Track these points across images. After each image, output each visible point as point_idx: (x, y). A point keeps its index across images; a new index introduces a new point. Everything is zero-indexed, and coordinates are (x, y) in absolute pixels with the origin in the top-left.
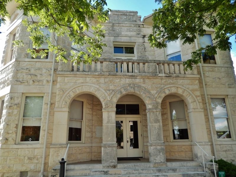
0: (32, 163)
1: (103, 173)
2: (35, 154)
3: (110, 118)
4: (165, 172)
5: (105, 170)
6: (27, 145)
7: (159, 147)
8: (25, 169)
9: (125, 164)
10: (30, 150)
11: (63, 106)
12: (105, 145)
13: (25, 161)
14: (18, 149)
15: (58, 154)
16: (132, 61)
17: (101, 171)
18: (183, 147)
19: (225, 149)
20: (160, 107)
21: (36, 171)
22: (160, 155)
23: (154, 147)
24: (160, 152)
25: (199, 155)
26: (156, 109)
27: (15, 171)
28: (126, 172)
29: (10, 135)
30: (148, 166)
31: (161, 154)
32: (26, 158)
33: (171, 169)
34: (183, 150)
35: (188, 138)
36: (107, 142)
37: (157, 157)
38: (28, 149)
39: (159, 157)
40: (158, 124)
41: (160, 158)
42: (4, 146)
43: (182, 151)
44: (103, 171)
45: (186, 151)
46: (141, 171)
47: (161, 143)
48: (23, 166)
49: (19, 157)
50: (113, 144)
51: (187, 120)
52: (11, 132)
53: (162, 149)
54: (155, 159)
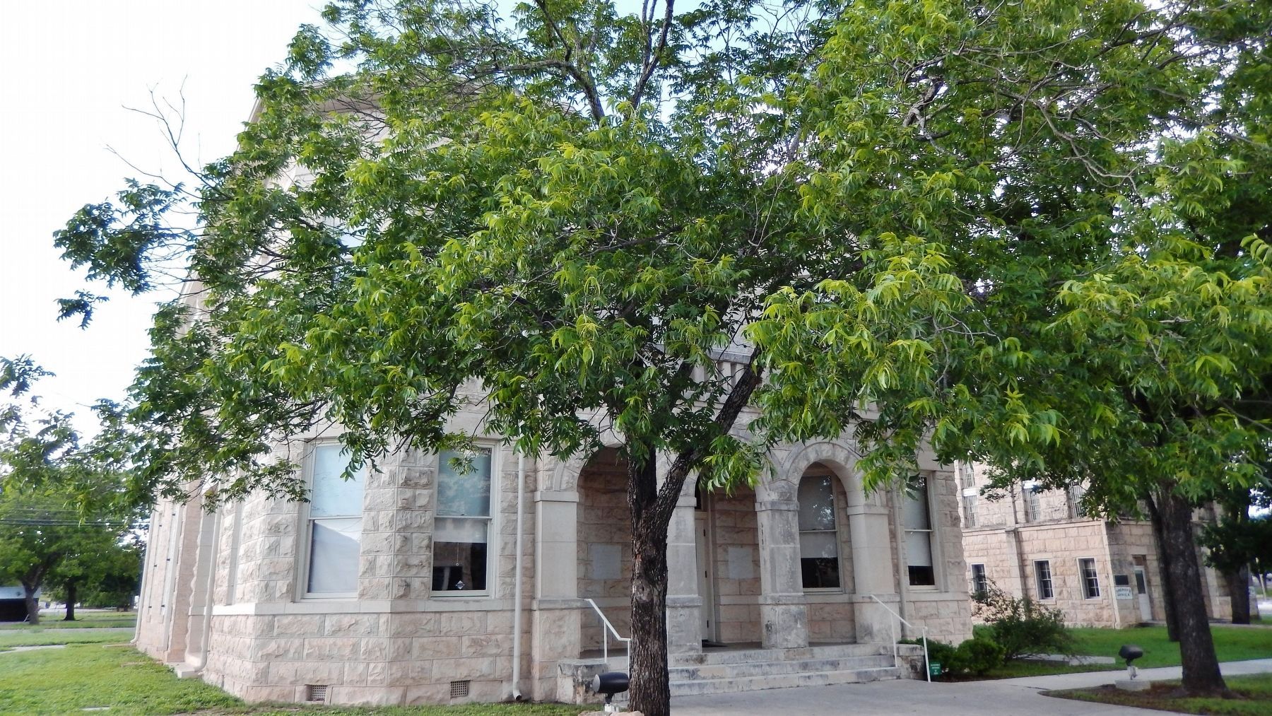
0: (483, 655)
1: (687, 675)
2: (490, 629)
3: (682, 527)
4: (817, 669)
5: (691, 668)
6: (467, 602)
7: (794, 609)
8: (465, 673)
9: (723, 653)
10: (476, 615)
11: (564, 486)
12: (674, 601)
13: (464, 650)
14: (441, 613)
15: (560, 627)
16: (732, 359)
17: (682, 671)
18: (828, 609)
19: (924, 613)
20: (795, 499)
21: (495, 680)
22: (797, 628)
23: (784, 607)
24: (796, 621)
25: (876, 627)
26: (787, 504)
27: (437, 680)
28: (735, 672)
29: (414, 571)
30: (774, 656)
31: (799, 626)
32: (466, 641)
33: (827, 662)
34: (825, 616)
35: (838, 585)
36: (676, 594)
37: (790, 634)
38: (470, 615)
39: (793, 635)
40: (792, 545)
41: (798, 635)
42: (402, 606)
43: (823, 620)
44: (687, 671)
45: (834, 620)
46: (768, 668)
47: (799, 597)
48: (458, 665)
49: (444, 639)
50: (692, 600)
51: (838, 534)
52: (415, 561)
53: (801, 613)
54: (786, 640)
